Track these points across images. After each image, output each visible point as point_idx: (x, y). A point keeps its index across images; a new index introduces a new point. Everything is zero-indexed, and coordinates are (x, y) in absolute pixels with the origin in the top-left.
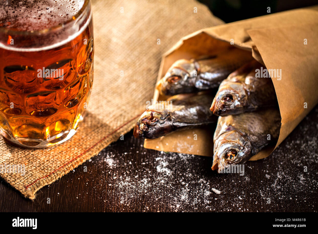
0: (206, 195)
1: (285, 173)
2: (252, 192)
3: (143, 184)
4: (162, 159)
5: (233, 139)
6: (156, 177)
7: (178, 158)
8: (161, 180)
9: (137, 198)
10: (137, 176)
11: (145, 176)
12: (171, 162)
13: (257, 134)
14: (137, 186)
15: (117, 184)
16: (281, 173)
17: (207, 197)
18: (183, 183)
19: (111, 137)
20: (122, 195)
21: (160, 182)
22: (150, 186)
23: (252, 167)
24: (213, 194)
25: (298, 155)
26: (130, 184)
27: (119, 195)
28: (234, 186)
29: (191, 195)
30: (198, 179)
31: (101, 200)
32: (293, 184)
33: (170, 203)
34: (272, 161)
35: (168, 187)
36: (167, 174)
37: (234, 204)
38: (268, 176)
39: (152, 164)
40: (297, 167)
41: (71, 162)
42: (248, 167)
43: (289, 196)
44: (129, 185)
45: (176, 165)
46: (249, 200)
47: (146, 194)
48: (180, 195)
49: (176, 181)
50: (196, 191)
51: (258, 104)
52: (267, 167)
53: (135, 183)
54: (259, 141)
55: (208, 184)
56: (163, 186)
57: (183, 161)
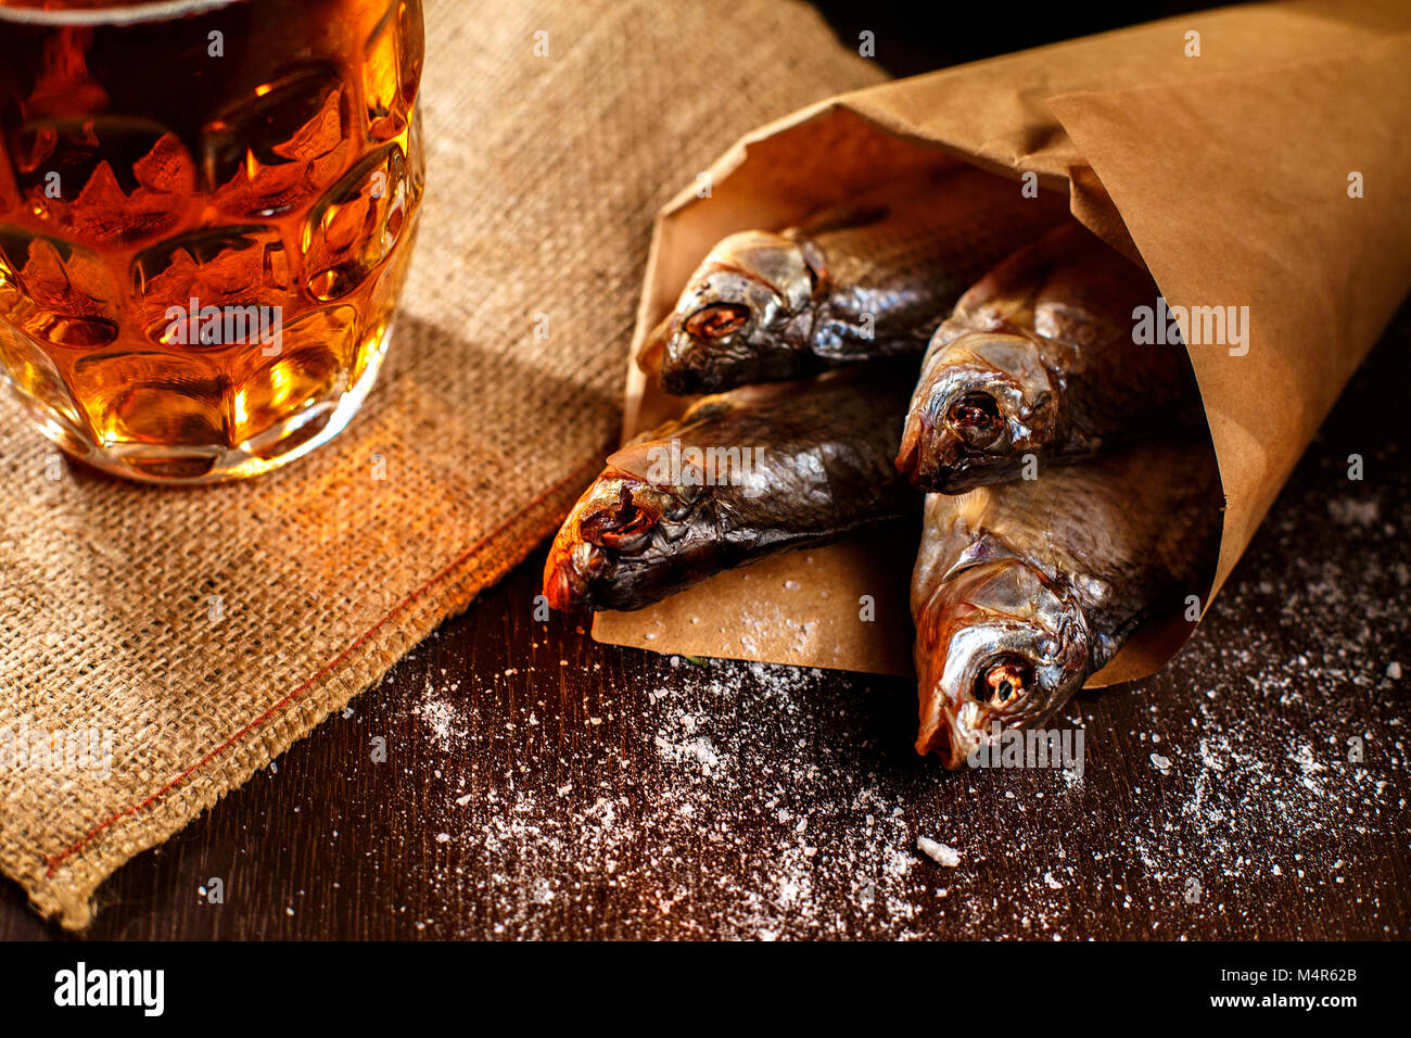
0: (895, 875)
1: (1235, 744)
2: (1102, 845)
3: (596, 829)
4: (675, 694)
5: (1008, 603)
6: (657, 787)
7: (751, 685)
8: (680, 803)
9: (573, 902)
10: (566, 789)
11: (603, 784)
12: (719, 710)
13: (1106, 569)
14: (568, 841)
15: (474, 833)
16: (1217, 742)
17: (898, 884)
18: (784, 816)
19: (439, 591)
20: (499, 888)
21: (677, 812)
22: (630, 837)
23: (1085, 720)
24: (927, 868)
25: (1274, 650)
26: (535, 831)
27: (485, 890)
28: (1015, 821)
29: (826, 875)
30: (851, 793)
31: (399, 917)
32: (1274, 798)
33: (729, 924)
34: (1166, 683)
35: (713, 837)
36: (706, 772)
37: (1029, 917)
38: (1161, 759)
39: (632, 721)
40: (1281, 710)
41: (260, 724)
42: (1069, 718)
43: (1267, 858)
44: (532, 838)
45: (745, 723)
46: (1091, 889)
47: (612, 883)
48: (773, 878)
49: (748, 806)
50: (845, 855)
52: (1152, 713)
53: (558, 825)
54: (1116, 602)
55: (898, 817)
56: (688, 834)
57: (773, 700)
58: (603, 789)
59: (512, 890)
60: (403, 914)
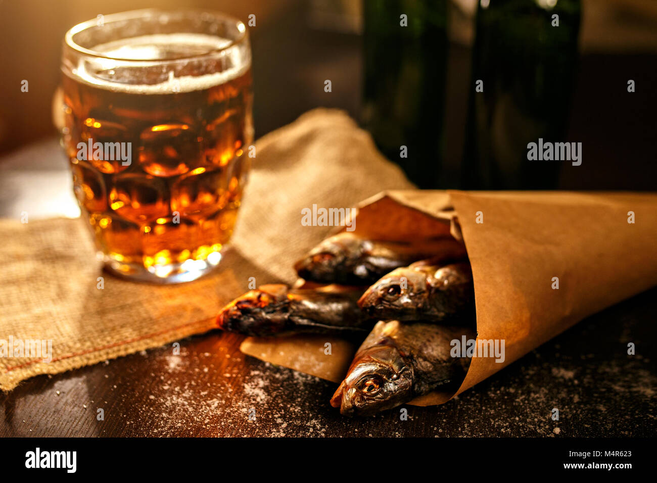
3: (208, 408)
4: (262, 374)
5: (384, 358)
6: (238, 401)
7: (291, 377)
8: (243, 407)
9: (187, 429)
10: (205, 393)
11: (219, 395)
12: (274, 382)
13: (434, 360)
14: (196, 409)
15: (164, 398)
18: (279, 421)
19: (197, 326)
20: (163, 418)
21: (240, 410)
22: (219, 413)
23: (414, 418)
25: (506, 412)
26: (186, 403)
27: (158, 417)
30: (309, 419)
31: (123, 418)
34: (455, 413)
35: (249, 421)
36: (258, 399)
39: (241, 380)
40: (500, 433)
41: (110, 347)
42: (408, 415)
44: (183, 405)
45: (281, 388)
47: (204, 427)
49: (267, 415)
51: (447, 311)
52: (443, 422)
53: (195, 403)
54: (434, 373)
55: (323, 432)
56: (241, 418)
57: (296, 384)
58: (218, 396)
59: (167, 420)
60: (125, 417)
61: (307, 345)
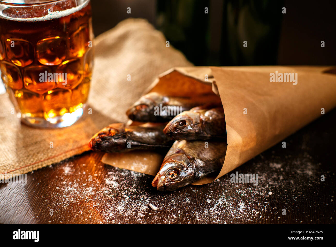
0: (142, 209)
1: (227, 201)
2: (189, 212)
3: (87, 192)
4: (114, 173)
5: (179, 160)
6: (102, 187)
7: (130, 174)
8: (105, 190)
9: (76, 202)
10: (85, 184)
12: (121, 177)
13: (206, 160)
14: (81, 192)
15: (64, 188)
16: (223, 199)
17: (142, 211)
19: (77, 150)
20: (64, 198)
21: (104, 192)
22: (93, 194)
23: (196, 191)
24: (150, 209)
25: (245, 186)
26: (75, 190)
27: (61, 197)
28: (172, 205)
29: (128, 207)
30: (140, 194)
32: (231, 211)
33: (105, 211)
34: (218, 188)
35: (109, 197)
36: (113, 186)
37: (166, 221)
38: (209, 200)
39: (103, 177)
40: (241, 196)
41: (33, 164)
42: (193, 190)
43: (224, 221)
44: (74, 191)
45: (125, 180)
46: (183, 219)
47: (85, 201)
48: (117, 205)
49: (118, 194)
50: (134, 204)
51: (212, 134)
52: (211, 192)
53: (80, 190)
54: (206, 167)
55: (148, 200)
56: (104, 195)
57: (133, 178)
58: (92, 186)
59: (66, 198)
60: (44, 198)
61: (137, 157)
